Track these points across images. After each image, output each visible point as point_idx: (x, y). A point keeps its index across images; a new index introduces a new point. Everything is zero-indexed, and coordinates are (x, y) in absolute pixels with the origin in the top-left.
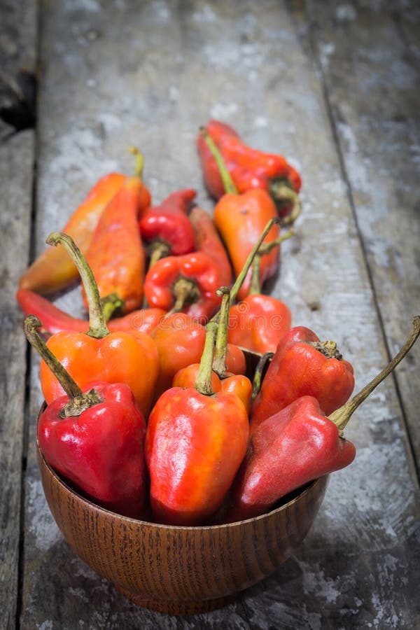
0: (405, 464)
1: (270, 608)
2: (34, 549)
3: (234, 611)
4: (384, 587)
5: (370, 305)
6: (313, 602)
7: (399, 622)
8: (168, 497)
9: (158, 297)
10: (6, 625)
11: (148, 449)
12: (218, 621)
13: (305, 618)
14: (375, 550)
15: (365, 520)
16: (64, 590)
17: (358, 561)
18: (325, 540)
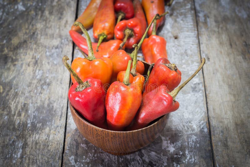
0: (203, 100)
1: (150, 154)
2: (70, 129)
3: (137, 154)
4: (190, 148)
5: (196, 37)
6: (165, 152)
7: (194, 161)
8: (112, 120)
9: (119, 35)
10: (58, 157)
11: (106, 102)
12: (131, 158)
13: (162, 158)
14: (189, 133)
15: (186, 121)
16: (79, 145)
17: (182, 137)
18: (172, 129)
